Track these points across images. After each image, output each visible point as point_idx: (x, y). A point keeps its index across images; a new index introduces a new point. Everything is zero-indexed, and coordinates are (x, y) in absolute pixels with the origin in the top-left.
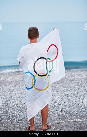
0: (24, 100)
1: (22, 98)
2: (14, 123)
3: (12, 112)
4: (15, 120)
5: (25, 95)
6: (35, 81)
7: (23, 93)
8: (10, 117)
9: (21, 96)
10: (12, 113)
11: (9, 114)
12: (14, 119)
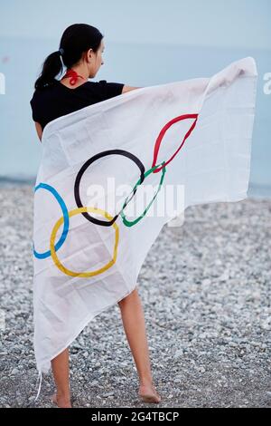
0: (153, 290)
1: (146, 283)
2: (95, 383)
3: (97, 334)
4: (101, 371)
5: (161, 271)
6: (65, 233)
7: (154, 265)
8: (86, 354)
9: (146, 276)
10: (98, 339)
11: (83, 343)
12: (98, 364)
